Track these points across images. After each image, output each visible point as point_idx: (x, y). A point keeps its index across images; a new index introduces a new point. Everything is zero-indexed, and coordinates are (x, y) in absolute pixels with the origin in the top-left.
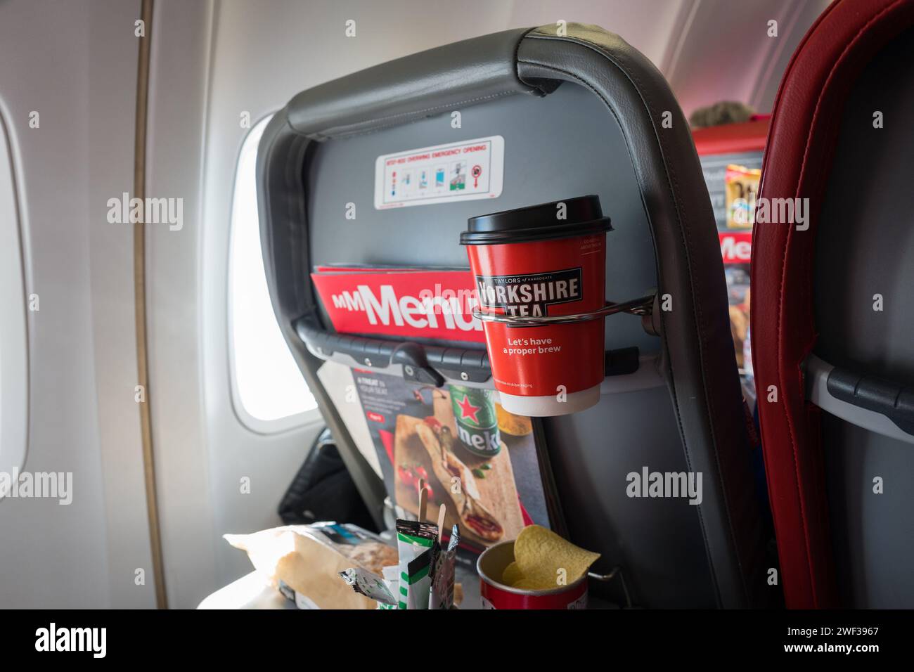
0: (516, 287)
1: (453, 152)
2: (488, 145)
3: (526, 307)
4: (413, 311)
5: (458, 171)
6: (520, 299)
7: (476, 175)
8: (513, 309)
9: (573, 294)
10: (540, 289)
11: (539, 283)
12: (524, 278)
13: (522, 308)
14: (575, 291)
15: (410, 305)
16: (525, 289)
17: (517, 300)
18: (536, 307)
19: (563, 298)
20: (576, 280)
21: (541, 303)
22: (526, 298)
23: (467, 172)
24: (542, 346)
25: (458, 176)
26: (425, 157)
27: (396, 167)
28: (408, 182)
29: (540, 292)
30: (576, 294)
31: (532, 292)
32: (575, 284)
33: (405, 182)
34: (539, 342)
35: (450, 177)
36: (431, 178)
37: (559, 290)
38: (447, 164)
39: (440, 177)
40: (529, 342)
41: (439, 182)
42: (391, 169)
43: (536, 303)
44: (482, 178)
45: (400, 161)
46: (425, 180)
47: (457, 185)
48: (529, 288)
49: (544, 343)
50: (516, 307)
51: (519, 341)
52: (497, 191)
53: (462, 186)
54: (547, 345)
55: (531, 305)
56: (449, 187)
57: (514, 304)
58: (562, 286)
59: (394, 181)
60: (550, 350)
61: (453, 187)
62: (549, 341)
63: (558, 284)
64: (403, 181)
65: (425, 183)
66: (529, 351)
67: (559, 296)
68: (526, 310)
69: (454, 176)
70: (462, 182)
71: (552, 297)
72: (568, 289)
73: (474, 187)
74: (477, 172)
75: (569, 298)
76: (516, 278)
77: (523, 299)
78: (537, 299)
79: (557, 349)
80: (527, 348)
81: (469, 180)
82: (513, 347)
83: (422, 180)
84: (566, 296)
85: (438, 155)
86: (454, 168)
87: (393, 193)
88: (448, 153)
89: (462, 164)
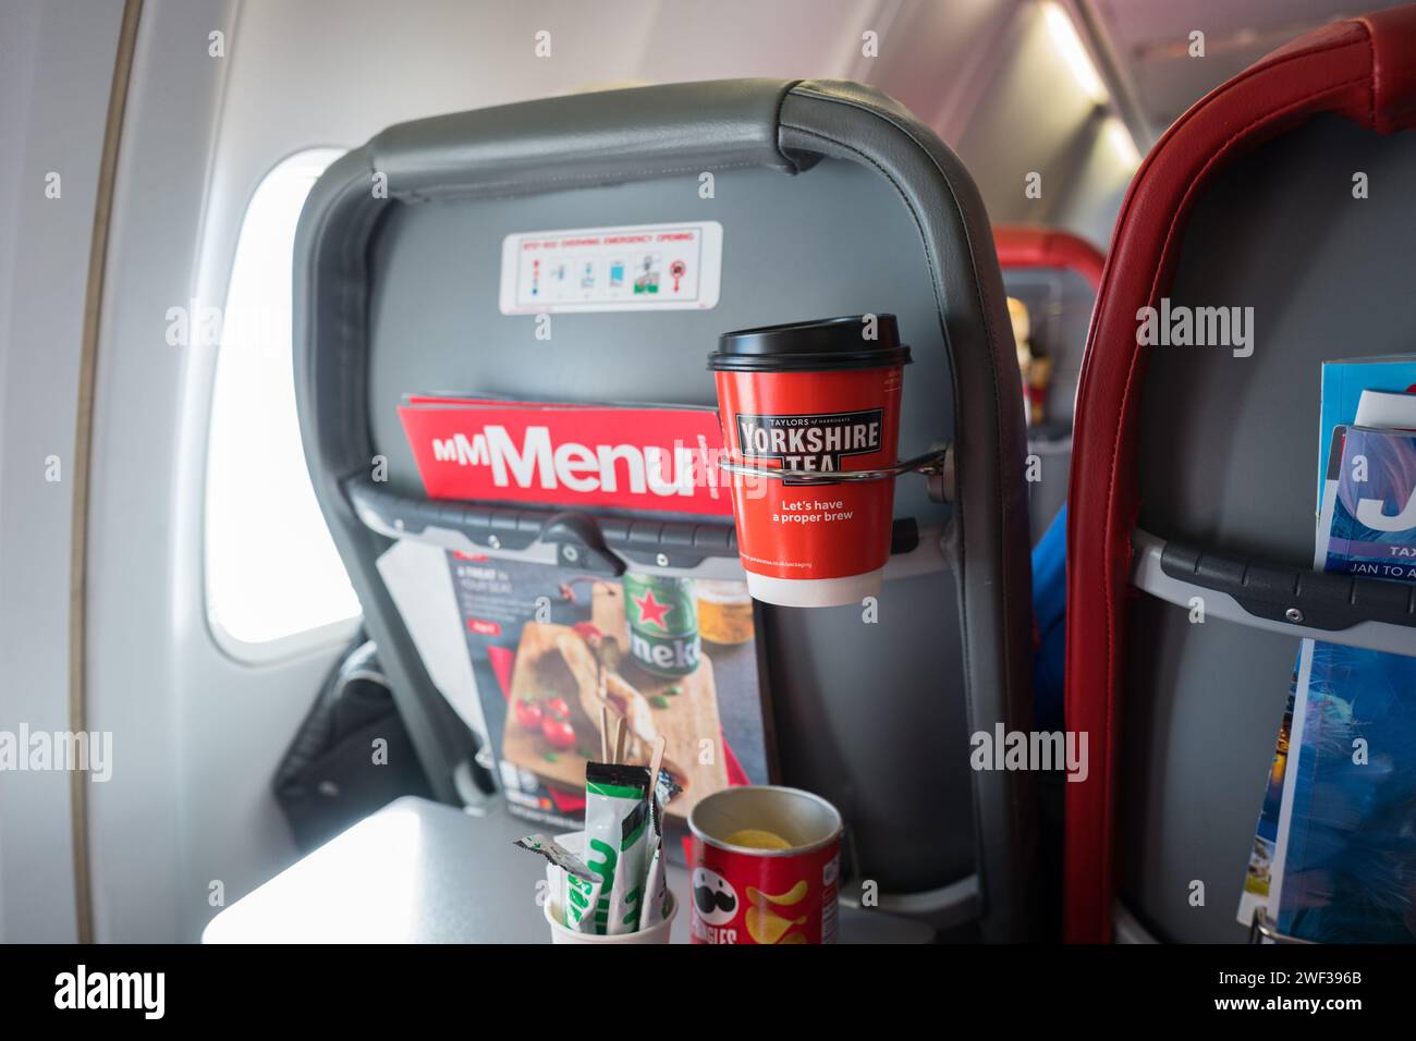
0: (801, 431)
1: (640, 239)
2: (696, 233)
3: (814, 458)
4: (577, 466)
5: (647, 266)
6: (806, 447)
7: (677, 275)
8: (794, 460)
9: (872, 443)
10: (833, 434)
11: (833, 426)
12: (814, 419)
13: (807, 459)
14: (875, 439)
15: (575, 458)
16: (814, 434)
17: (802, 449)
18: (827, 459)
19: (860, 449)
20: (876, 424)
21: (833, 454)
22: (815, 446)
23: (662, 269)
24: (830, 511)
25: (648, 275)
26: (591, 242)
27: (540, 253)
28: (561, 274)
29: (833, 438)
30: (875, 443)
31: (823, 438)
32: (875, 429)
33: (556, 277)
34: (826, 506)
35: (634, 274)
36: (602, 275)
37: (857, 436)
38: (631, 257)
39: (617, 273)
40: (813, 505)
41: (616, 281)
42: (530, 255)
43: (827, 453)
44: (686, 281)
45: (547, 245)
46: (591, 276)
47: (645, 287)
48: (819, 432)
49: (832, 507)
50: (799, 458)
51: (799, 504)
52: (710, 297)
53: (653, 289)
54: (836, 511)
55: (820, 455)
56: (631, 288)
57: (797, 453)
58: (860, 432)
59: (536, 273)
60: (840, 516)
61: (639, 289)
62: (839, 505)
63: (857, 428)
64: (553, 273)
65: (592, 280)
66: (812, 518)
67: (856, 446)
68: (812, 463)
69: (641, 273)
70: (654, 283)
71: (847, 447)
72: (867, 436)
73: (672, 291)
74: (678, 270)
75: (868, 448)
76: (803, 419)
77: (810, 447)
78: (829, 448)
79: (849, 515)
80: (809, 513)
81: (666, 281)
82: (789, 513)
83: (586, 276)
84: (864, 445)
85: (613, 241)
86: (641, 261)
87: (535, 292)
88: (631, 240)
89: (655, 257)
